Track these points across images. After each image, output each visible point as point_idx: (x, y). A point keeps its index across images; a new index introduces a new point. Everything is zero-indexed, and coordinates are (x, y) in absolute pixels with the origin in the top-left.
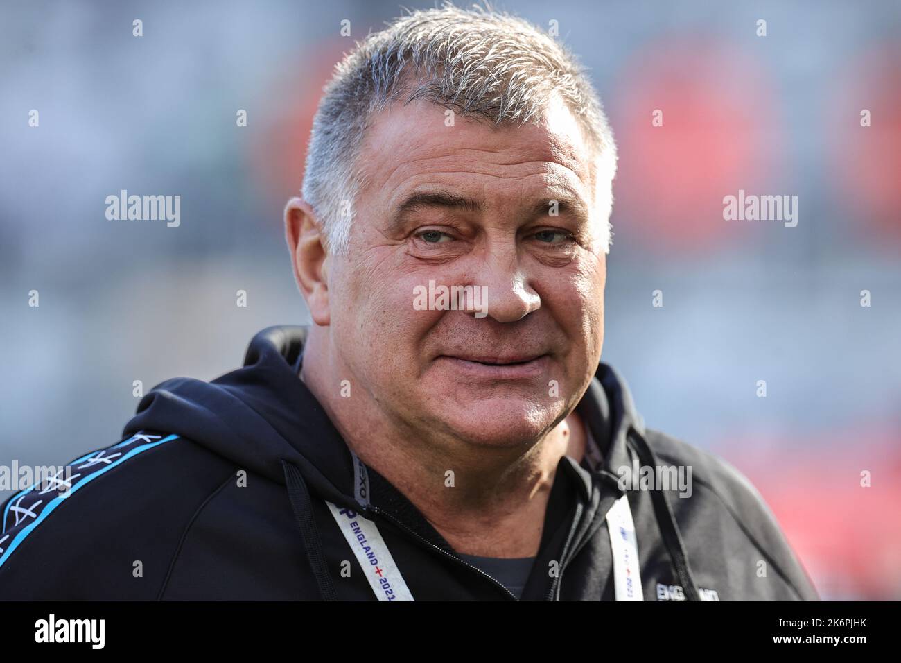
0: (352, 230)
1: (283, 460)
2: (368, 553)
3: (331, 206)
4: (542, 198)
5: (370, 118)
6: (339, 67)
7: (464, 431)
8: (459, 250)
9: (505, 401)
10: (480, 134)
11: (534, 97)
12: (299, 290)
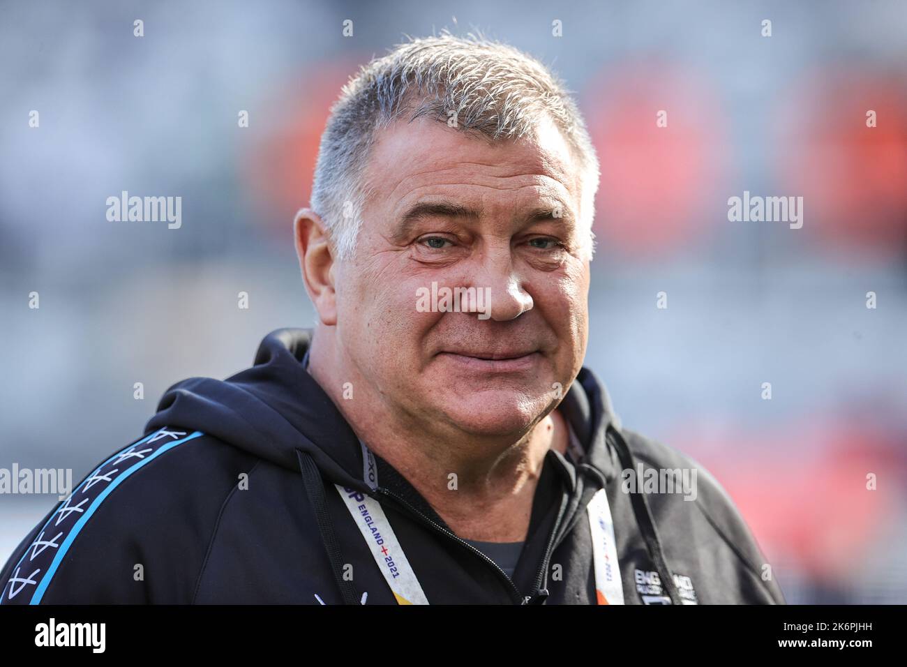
0: (359, 237)
1: (298, 449)
2: (375, 533)
3: (339, 215)
4: (534, 208)
5: (375, 135)
6: (345, 89)
7: (462, 420)
8: (459, 255)
9: (499, 392)
10: (479, 148)
11: (528, 116)
12: (308, 294)
